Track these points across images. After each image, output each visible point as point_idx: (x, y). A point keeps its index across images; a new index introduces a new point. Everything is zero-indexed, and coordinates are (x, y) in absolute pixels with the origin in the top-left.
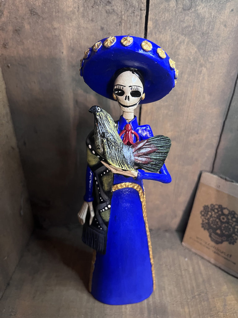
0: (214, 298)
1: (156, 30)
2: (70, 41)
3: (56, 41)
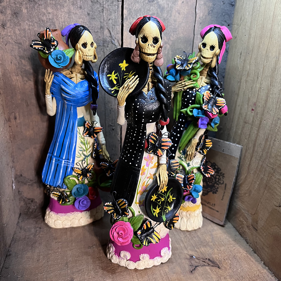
1: (130, 16)
2: (62, 23)
3: (50, 23)
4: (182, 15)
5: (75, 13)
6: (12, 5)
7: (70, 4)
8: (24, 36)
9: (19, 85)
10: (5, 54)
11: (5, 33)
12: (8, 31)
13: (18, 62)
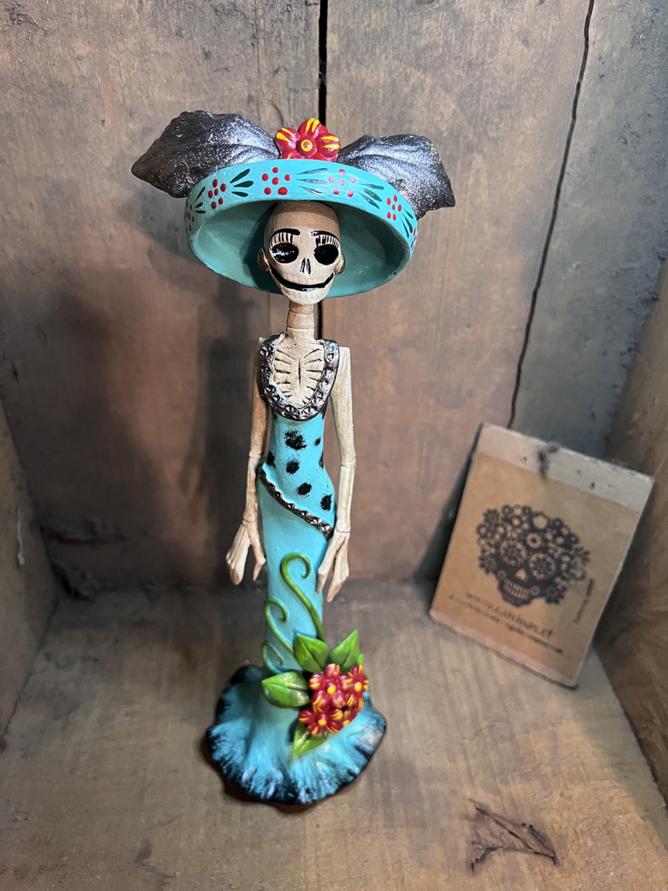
0: (527, 732)
1: (349, 56)
2: (123, 88)
4: (535, 49)
5: (161, 53)
7: (145, 24)
13: (3, 218)
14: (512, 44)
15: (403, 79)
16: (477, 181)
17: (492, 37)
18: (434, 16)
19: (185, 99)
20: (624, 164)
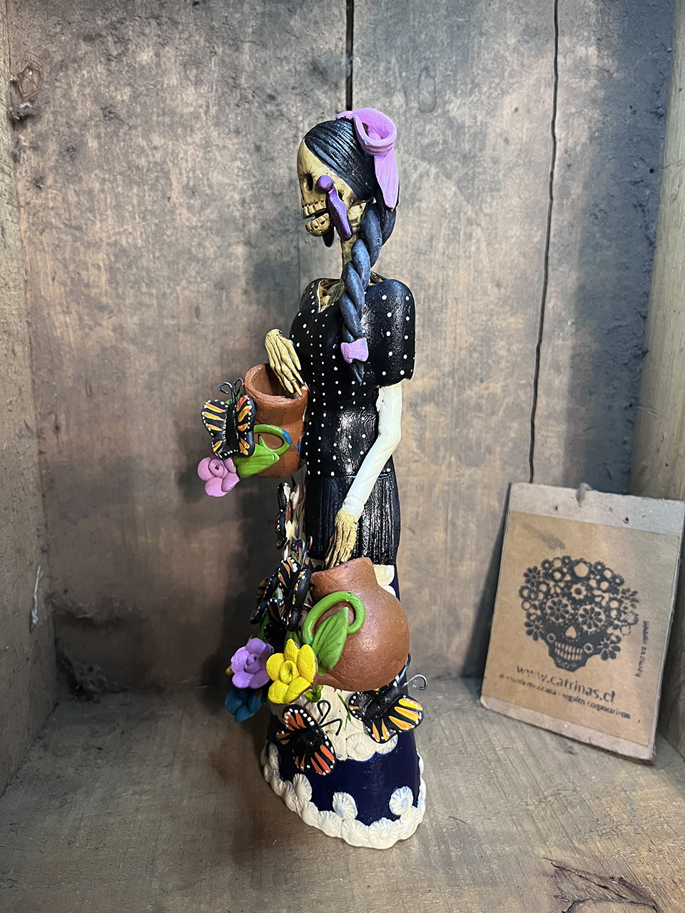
2: (188, 173)
3: (156, 174)
4: (514, 144)
5: (221, 146)
6: (61, 129)
7: (210, 123)
8: (87, 209)
9: (72, 339)
10: (39, 257)
11: (39, 201)
12: (50, 196)
13: (72, 278)
14: (496, 142)
15: (412, 167)
16: (478, 248)
17: (480, 137)
18: (435, 121)
19: (237, 181)
20: (598, 236)
